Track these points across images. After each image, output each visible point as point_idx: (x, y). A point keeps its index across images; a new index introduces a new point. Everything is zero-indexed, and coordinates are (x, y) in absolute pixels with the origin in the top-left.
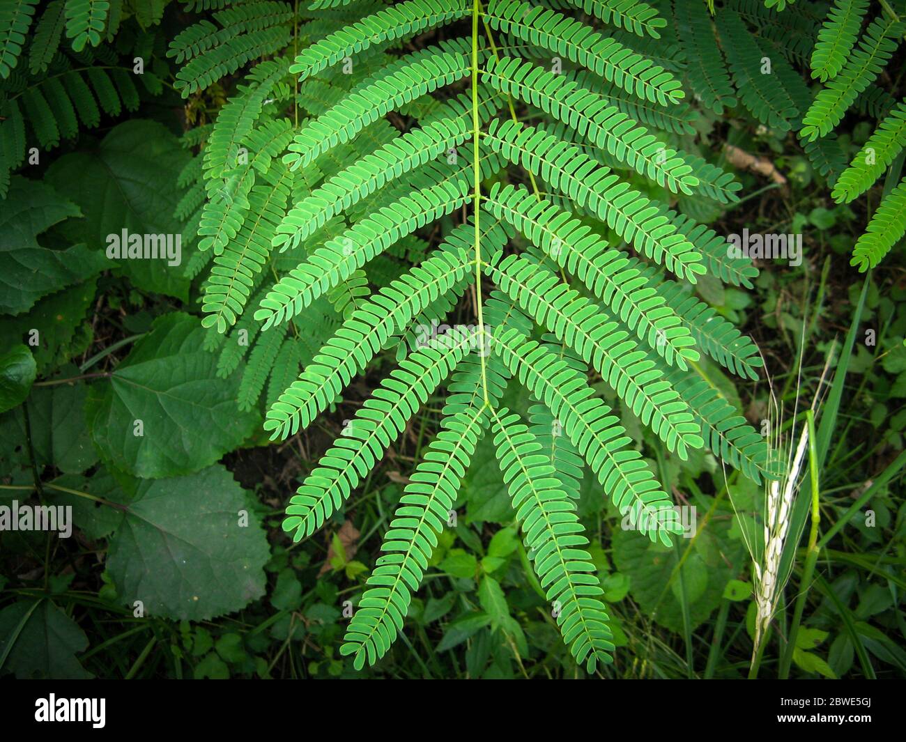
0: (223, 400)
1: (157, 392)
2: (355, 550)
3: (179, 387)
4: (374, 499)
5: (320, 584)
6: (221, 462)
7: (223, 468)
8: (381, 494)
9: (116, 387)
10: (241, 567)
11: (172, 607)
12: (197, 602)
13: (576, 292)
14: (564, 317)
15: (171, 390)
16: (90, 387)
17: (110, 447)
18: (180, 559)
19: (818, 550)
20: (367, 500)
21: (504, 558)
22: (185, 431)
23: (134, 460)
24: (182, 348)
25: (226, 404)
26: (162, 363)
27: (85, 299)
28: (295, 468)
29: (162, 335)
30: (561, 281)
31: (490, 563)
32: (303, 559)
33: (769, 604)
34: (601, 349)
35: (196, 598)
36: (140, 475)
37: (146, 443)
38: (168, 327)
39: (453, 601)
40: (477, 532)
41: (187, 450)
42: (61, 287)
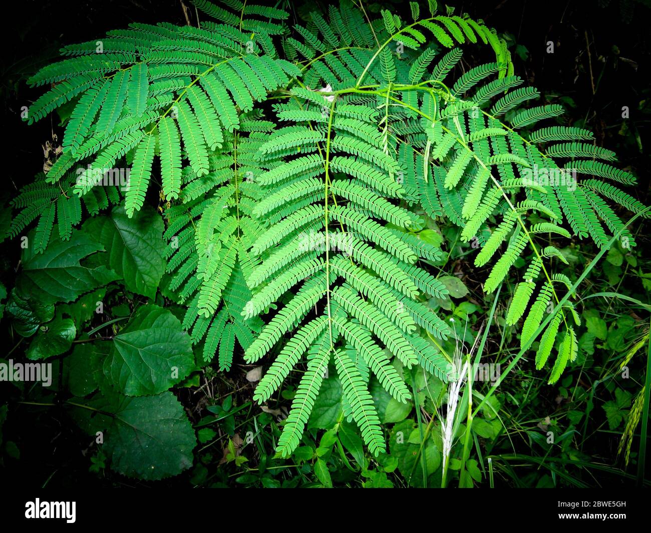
0: (175, 355)
1: (139, 349)
2: (240, 451)
3: (151, 347)
4: (253, 422)
5: (219, 470)
6: (170, 390)
7: (172, 394)
8: (257, 418)
9: (117, 346)
10: (179, 450)
11: (139, 471)
12: (153, 469)
13: (367, 303)
14: (362, 313)
15: (147, 348)
16: (94, 346)
17: (112, 378)
18: (144, 444)
19: (472, 419)
20: (248, 423)
21: (329, 448)
22: (153, 371)
23: (124, 386)
24: (154, 324)
25: (176, 357)
26: (142, 333)
27: (100, 296)
28: (204, 404)
29: (143, 317)
30: (361, 298)
31: (321, 451)
32: (208, 458)
33: (448, 443)
34: (377, 325)
35: (153, 468)
36: (127, 394)
37: (131, 376)
38: (148, 312)
39: (298, 482)
40: (314, 439)
41: (153, 381)
42: (92, 289)
